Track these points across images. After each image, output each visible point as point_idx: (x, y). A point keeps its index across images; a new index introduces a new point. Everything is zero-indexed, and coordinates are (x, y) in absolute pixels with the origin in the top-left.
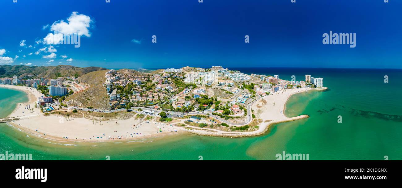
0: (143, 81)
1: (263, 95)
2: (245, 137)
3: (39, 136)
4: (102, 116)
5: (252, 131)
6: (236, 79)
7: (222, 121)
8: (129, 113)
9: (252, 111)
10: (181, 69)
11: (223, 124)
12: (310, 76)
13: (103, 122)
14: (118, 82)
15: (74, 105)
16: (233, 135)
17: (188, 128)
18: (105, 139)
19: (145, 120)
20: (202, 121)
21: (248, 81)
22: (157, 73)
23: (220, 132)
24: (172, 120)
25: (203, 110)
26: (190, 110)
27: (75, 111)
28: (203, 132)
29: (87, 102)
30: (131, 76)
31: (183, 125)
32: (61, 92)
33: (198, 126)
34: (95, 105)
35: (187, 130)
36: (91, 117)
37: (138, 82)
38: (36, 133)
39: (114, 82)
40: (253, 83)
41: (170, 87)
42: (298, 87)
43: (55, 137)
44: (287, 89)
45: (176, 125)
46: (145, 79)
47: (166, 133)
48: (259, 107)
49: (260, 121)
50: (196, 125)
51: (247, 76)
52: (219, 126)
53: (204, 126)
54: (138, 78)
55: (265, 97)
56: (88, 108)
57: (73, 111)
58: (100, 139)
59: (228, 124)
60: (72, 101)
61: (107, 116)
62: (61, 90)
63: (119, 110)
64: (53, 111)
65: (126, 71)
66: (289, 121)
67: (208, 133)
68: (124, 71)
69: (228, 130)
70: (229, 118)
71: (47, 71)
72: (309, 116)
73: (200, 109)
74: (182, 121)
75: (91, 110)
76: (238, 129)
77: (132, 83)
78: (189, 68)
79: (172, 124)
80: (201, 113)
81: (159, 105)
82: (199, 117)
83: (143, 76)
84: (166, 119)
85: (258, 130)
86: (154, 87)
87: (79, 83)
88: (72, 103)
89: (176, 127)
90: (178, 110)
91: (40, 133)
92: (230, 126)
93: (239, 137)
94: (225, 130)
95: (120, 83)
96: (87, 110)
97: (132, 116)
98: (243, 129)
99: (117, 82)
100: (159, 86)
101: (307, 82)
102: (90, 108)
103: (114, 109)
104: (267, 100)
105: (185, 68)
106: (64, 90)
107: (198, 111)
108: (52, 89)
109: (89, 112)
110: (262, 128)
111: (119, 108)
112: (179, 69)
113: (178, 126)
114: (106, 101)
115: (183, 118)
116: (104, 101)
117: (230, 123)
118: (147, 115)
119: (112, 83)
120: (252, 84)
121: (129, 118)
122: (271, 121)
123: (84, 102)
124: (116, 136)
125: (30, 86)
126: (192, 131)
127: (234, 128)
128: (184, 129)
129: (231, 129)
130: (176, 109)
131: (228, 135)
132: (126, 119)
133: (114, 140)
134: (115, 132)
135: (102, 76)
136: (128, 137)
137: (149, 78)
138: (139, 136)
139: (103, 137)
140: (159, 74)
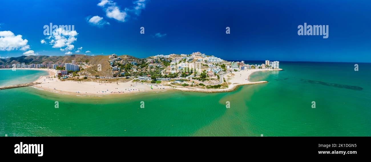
0: (139, 63)
1: (232, 71)
2: (218, 92)
3: (57, 92)
4: (107, 81)
5: (223, 88)
6: (211, 61)
7: (201, 82)
8: (127, 79)
9: (224, 78)
10: (168, 56)
11: (200, 84)
12: (269, 61)
13: (106, 84)
14: (120, 62)
15: (85, 75)
16: (208, 91)
17: (173, 87)
18: (108, 93)
19: (140, 82)
20: (185, 82)
21: (220, 63)
22: (150, 58)
23: (198, 89)
24: (161, 83)
25: (186, 77)
26: (175, 77)
27: (86, 78)
28: (185, 89)
29: (95, 73)
30: (130, 60)
31: (170, 85)
32: (75, 69)
33: (181, 86)
34: (101, 75)
35: (173, 88)
36: (98, 81)
37: (135, 63)
38: (55, 90)
39: (116, 62)
40: (225, 64)
41: (160, 65)
42: (259, 68)
43: (69, 92)
44: (251, 69)
45: (164, 85)
46: (140, 62)
47: (156, 90)
48: (229, 77)
49: (230, 83)
50: (179, 85)
51: (220, 60)
52: (197, 85)
53: (185, 85)
54: (135, 61)
55: (234, 72)
56: (96, 76)
57: (84, 78)
58: (104, 93)
59: (204, 84)
60: (83, 72)
61: (110, 81)
62: (75, 67)
63: (120, 78)
64: (68, 79)
65: (126, 56)
66: (252, 84)
67: (189, 90)
68: (124, 56)
69: (204, 88)
70: (205, 80)
71: (64, 59)
72: (268, 82)
73: (183, 76)
74: (169, 83)
75: (98, 77)
76: (212, 87)
77: (130, 64)
78: (175, 55)
79: (161, 85)
80: (183, 78)
81: (151, 75)
82: (182, 81)
83: (138, 60)
84: (156, 81)
85: (228, 88)
86: (147, 65)
87: (89, 65)
88: (83, 74)
89: (164, 86)
90: (166, 77)
91: (57, 90)
92: (206, 86)
93: (213, 92)
94: (202, 88)
95: (121, 62)
96: (95, 77)
97: (130, 81)
98: (216, 87)
99: (118, 62)
100: (151, 65)
101: (267, 65)
102: (97, 76)
103: (116, 77)
104: (234, 74)
105: (172, 55)
106: (77, 67)
107: (181, 77)
108: (67, 66)
109: (96, 78)
110: (231, 87)
111: (120, 76)
112: (167, 56)
113: (166, 85)
114: (110, 71)
115: (169, 81)
116: (108, 71)
117: (206, 83)
118: (141, 80)
119: (115, 62)
120: (223, 64)
121: (127, 81)
122: (238, 83)
123: (92, 73)
124: (117, 91)
125: (50, 68)
126: (177, 88)
127: (209, 86)
128: (170, 87)
129: (207, 87)
130: (164, 76)
131: (204, 91)
132: (125, 82)
133: (115, 93)
134: (117, 89)
135: (107, 58)
136: (127, 92)
137: (143, 61)
138: (135, 91)
139: (107, 91)
140: (151, 59)
